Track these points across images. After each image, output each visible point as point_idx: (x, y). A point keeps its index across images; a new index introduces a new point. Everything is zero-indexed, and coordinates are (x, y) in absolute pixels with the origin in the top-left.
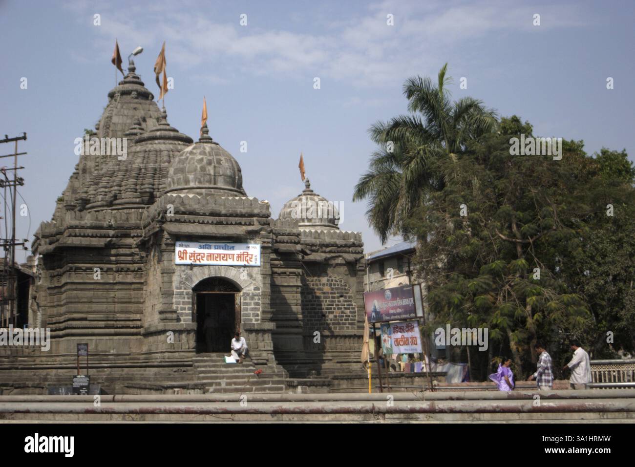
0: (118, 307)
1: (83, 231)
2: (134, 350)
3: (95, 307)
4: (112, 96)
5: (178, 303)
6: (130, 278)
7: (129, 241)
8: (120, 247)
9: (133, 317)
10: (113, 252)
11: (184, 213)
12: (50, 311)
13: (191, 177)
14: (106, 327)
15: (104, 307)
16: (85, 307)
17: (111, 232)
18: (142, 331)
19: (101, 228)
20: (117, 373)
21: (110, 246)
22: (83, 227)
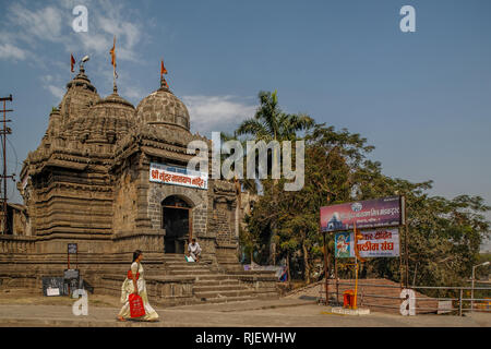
0: (93, 218)
1: (67, 156)
2: (106, 250)
3: (76, 217)
4: (70, 86)
5: (151, 213)
6: (102, 197)
7: (101, 168)
8: (95, 171)
9: (105, 226)
10: (90, 175)
11: (156, 140)
12: (37, 221)
13: (158, 114)
14: (85, 233)
15: (83, 218)
16: (69, 217)
17: (89, 160)
18: (112, 237)
19: (81, 155)
20: (94, 268)
21: (87, 170)
22: (66, 153)
